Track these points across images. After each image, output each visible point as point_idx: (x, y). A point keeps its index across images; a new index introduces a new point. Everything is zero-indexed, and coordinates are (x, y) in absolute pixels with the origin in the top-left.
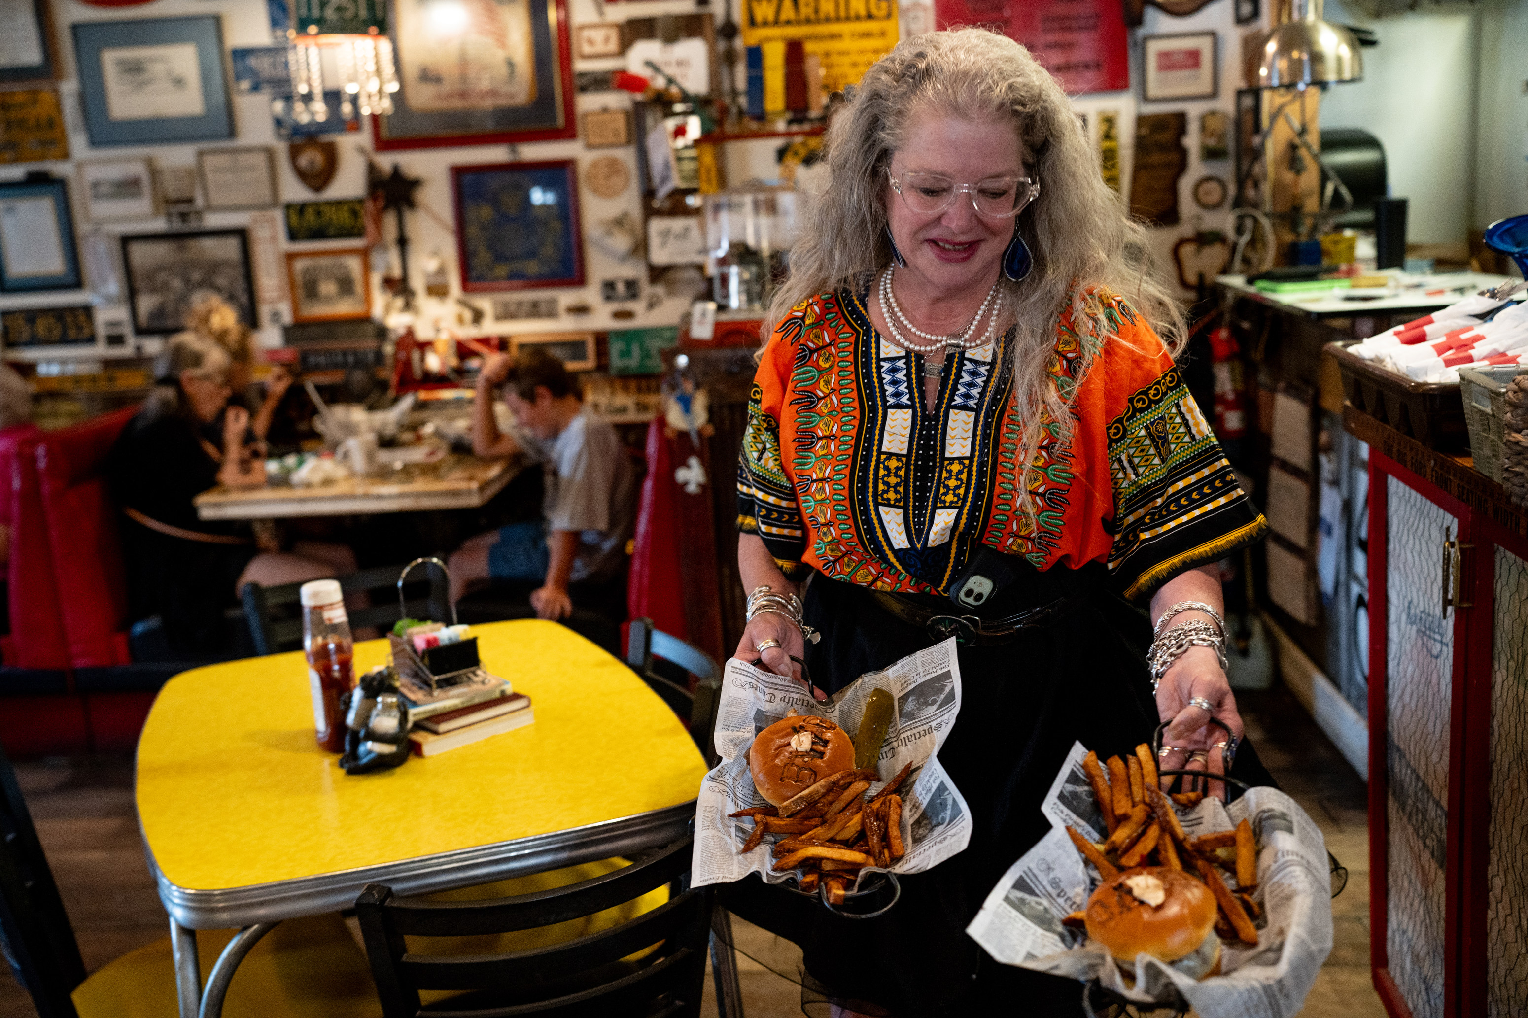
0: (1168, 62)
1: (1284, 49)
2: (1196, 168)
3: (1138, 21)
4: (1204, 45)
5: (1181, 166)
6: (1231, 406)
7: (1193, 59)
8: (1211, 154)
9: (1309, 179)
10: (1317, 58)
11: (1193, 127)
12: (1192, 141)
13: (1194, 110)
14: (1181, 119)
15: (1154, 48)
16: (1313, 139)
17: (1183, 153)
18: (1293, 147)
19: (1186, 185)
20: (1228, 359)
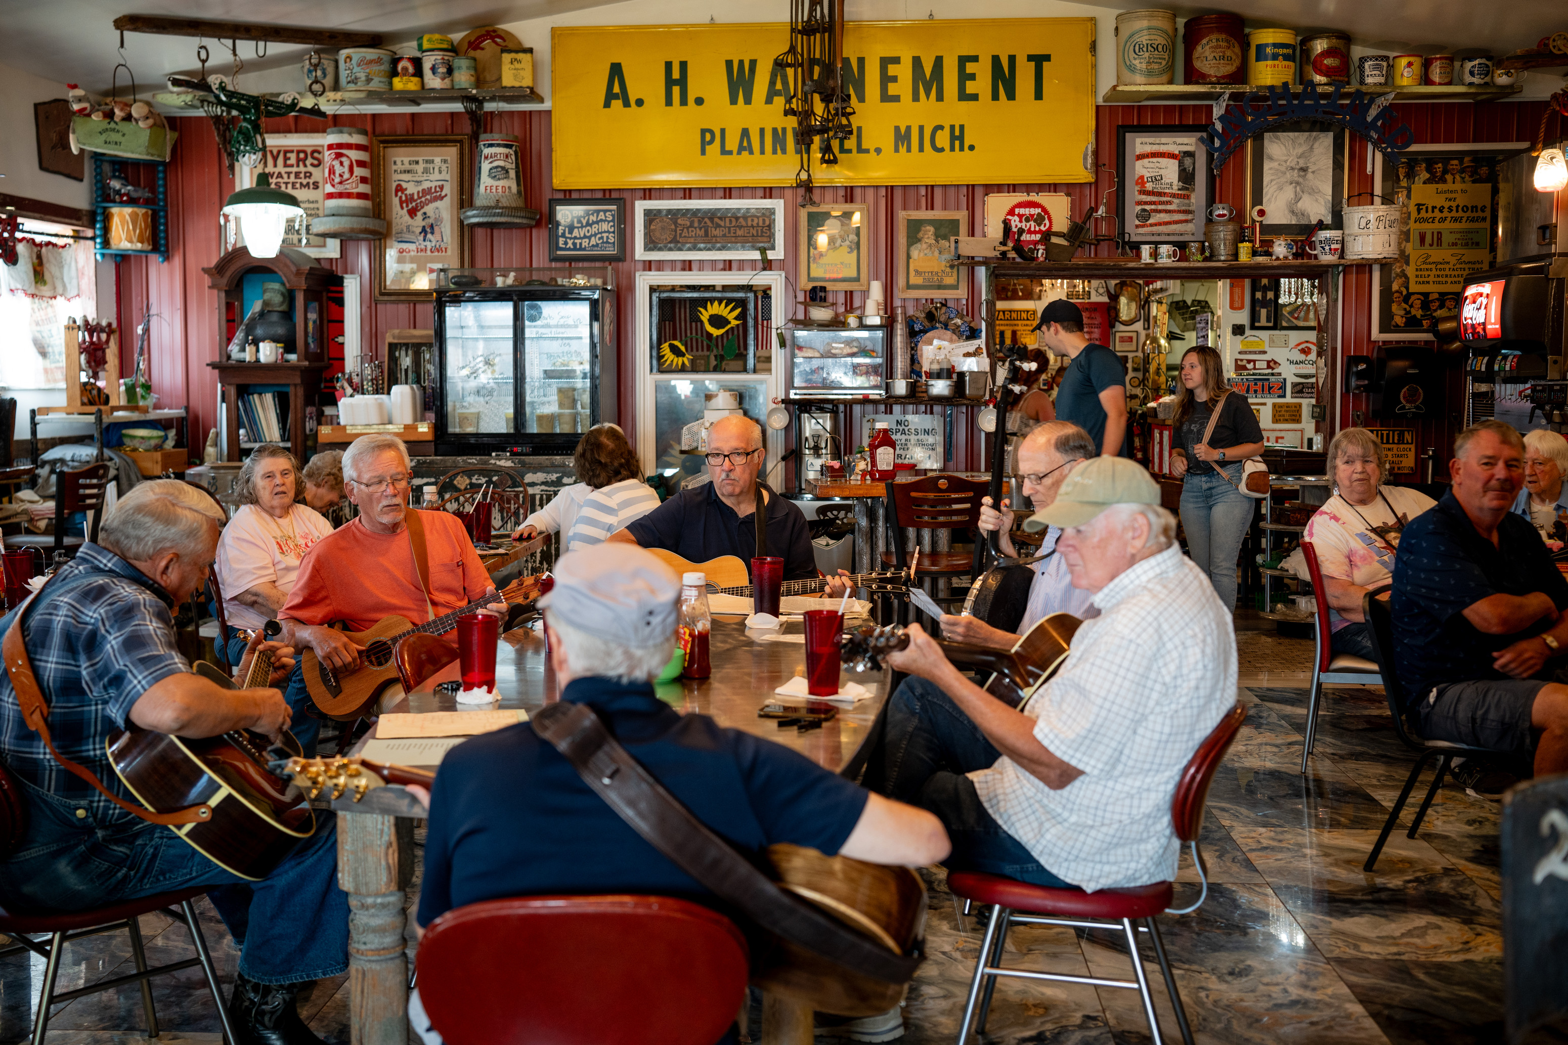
0: (1122, 340)
1: (1151, 343)
2: (1131, 374)
3: (1114, 326)
4: (1134, 335)
5: (1127, 373)
6: (1139, 450)
7: (1130, 339)
8: (1135, 370)
9: (1163, 379)
10: (1159, 346)
11: (1130, 361)
12: (1130, 365)
13: (1130, 355)
14: (1126, 357)
15: (1118, 335)
16: (1164, 368)
17: (1127, 369)
18: (1158, 369)
19: (1128, 378)
20: (1138, 435)
